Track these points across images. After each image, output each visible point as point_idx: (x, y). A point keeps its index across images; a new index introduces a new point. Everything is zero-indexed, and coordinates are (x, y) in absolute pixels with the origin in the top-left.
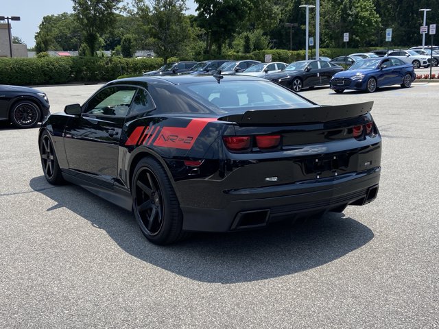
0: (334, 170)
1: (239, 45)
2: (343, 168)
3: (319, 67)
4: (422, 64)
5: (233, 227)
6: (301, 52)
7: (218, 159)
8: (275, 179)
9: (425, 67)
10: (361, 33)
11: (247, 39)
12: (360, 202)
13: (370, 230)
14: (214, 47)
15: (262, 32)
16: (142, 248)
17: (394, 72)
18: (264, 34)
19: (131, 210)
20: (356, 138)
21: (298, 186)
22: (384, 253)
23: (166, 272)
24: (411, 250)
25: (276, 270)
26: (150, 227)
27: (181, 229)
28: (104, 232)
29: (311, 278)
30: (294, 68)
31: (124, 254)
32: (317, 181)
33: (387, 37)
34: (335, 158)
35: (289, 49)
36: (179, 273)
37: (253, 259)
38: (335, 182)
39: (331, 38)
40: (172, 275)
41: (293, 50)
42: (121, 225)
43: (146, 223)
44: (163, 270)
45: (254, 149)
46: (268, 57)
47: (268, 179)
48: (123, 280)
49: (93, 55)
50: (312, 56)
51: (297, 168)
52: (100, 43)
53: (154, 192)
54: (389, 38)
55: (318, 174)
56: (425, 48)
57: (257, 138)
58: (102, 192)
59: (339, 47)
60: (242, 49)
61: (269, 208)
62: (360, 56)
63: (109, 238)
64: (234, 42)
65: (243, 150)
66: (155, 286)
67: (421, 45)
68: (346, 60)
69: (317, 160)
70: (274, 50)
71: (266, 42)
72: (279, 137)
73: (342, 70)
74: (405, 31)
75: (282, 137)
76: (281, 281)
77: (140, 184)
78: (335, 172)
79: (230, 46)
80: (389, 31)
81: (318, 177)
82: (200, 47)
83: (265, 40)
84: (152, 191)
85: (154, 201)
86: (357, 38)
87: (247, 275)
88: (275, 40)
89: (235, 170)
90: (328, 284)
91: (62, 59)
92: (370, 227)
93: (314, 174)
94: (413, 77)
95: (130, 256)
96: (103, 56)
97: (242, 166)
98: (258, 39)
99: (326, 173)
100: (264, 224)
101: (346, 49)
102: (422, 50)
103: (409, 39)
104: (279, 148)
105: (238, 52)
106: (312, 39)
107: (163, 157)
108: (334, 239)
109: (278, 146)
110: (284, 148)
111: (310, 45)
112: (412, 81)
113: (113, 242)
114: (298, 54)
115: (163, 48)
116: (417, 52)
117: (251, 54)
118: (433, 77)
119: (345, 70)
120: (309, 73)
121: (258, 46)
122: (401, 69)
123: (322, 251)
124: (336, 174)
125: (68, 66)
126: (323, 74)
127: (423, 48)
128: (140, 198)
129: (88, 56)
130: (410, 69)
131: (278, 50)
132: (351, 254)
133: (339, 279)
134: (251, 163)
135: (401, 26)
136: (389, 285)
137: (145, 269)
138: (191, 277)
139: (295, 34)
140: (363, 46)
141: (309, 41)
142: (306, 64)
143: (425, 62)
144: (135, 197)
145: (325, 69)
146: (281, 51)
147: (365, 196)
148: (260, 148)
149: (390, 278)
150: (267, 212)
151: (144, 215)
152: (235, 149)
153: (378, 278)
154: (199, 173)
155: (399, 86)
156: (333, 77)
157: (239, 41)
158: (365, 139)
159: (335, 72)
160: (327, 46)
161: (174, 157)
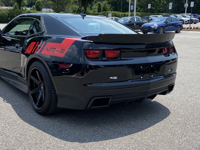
0: (151, 73)
1: (95, 8)
2: (156, 72)
3: (136, 21)
4: (185, 22)
5: (89, 107)
6: (126, 13)
7: (81, 64)
8: (115, 78)
9: (186, 24)
10: (156, 6)
11: (99, 5)
12: (164, 93)
13: (168, 109)
14: (83, 8)
15: (107, 2)
16: (32, 117)
17: (172, 25)
18: (108, 3)
19: (27, 93)
20: (164, 54)
21: (129, 83)
22: (178, 124)
23: (45, 134)
24: (193, 123)
25: (114, 134)
26: (37, 104)
27: (56, 106)
28: (10, 105)
29: (136, 140)
30: (123, 21)
31: (20, 121)
32: (141, 80)
33: (170, 7)
34: (152, 66)
35: (120, 12)
36: (53, 135)
37: (100, 126)
38: (151, 81)
39: (141, 7)
40: (48, 136)
41: (122, 12)
42: (21, 101)
43: (35, 101)
44: (43, 132)
45: (104, 59)
46: (110, 15)
47: (111, 78)
48: (16, 139)
49: (20, 9)
50: (132, 15)
51: (129, 71)
52: (25, 3)
53: (41, 83)
54: (170, 8)
55: (142, 76)
56: (186, 15)
57: (106, 52)
58: (12, 81)
59: (145, 12)
60: (96, 10)
61: (112, 96)
62: (155, 16)
63: (13, 110)
64: (93, 7)
65: (96, 59)
66: (36, 144)
67: (185, 13)
68: (148, 18)
69: (141, 67)
70: (113, 12)
71: (109, 7)
72: (119, 52)
73: (147, 23)
74: (177, 6)
75: (121, 52)
76: (117, 143)
77: (32, 78)
78: (152, 75)
79: (91, 9)
80: (171, 4)
81: (142, 78)
82: (76, 8)
83: (108, 6)
84: (40, 82)
85: (40, 88)
86: (154, 8)
87: (96, 137)
88: (113, 7)
89: (91, 71)
90: (146, 145)
91: (3, 10)
92: (168, 108)
93: (139, 75)
94: (182, 28)
95: (23, 122)
96: (26, 10)
97: (96, 69)
98: (105, 5)
99: (146, 75)
100: (108, 106)
101: (148, 13)
102: (185, 15)
103: (179, 10)
104: (119, 59)
105: (95, 12)
106: (132, 6)
107: (46, 61)
108: (148, 115)
109: (118, 57)
110: (121, 59)
111: (131, 9)
112: (181, 30)
113: (14, 112)
114: (125, 14)
115: (56, 7)
116: (183, 16)
117: (101, 13)
118: (191, 28)
119: (148, 22)
120: (130, 23)
121: (105, 9)
122: (176, 23)
123: (141, 122)
124: (152, 76)
125: (6, 14)
126: (137, 24)
127: (185, 14)
128: (32, 86)
129: (18, 9)
130: (181, 24)
131: (115, 12)
132: (158, 124)
133: (153, 142)
134: (101, 67)
135: (175, 3)
136: (184, 147)
137: (32, 132)
138: (60, 138)
139: (123, 4)
140: (156, 12)
141: (130, 7)
142: (129, 18)
143: (186, 22)
144: (29, 85)
145: (138, 22)
146: (116, 12)
147: (167, 89)
148: (107, 58)
149: (184, 141)
150: (109, 98)
151: (35, 96)
152: (91, 58)
153: (176, 141)
154: (69, 72)
155: (175, 32)
156: (142, 26)
157: (95, 7)
158: (169, 55)
159: (143, 23)
160: (139, 11)
161: (53, 62)
